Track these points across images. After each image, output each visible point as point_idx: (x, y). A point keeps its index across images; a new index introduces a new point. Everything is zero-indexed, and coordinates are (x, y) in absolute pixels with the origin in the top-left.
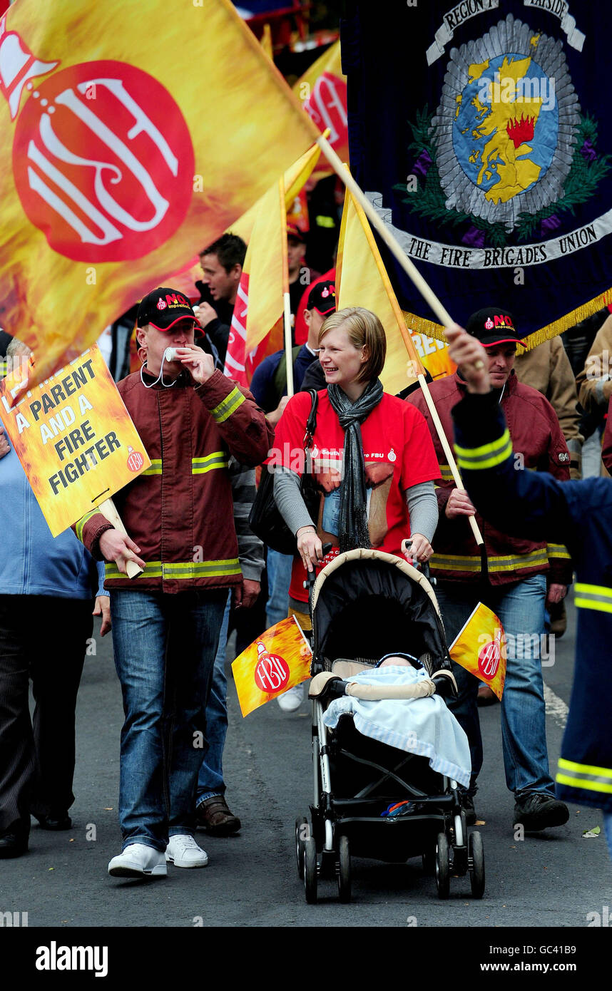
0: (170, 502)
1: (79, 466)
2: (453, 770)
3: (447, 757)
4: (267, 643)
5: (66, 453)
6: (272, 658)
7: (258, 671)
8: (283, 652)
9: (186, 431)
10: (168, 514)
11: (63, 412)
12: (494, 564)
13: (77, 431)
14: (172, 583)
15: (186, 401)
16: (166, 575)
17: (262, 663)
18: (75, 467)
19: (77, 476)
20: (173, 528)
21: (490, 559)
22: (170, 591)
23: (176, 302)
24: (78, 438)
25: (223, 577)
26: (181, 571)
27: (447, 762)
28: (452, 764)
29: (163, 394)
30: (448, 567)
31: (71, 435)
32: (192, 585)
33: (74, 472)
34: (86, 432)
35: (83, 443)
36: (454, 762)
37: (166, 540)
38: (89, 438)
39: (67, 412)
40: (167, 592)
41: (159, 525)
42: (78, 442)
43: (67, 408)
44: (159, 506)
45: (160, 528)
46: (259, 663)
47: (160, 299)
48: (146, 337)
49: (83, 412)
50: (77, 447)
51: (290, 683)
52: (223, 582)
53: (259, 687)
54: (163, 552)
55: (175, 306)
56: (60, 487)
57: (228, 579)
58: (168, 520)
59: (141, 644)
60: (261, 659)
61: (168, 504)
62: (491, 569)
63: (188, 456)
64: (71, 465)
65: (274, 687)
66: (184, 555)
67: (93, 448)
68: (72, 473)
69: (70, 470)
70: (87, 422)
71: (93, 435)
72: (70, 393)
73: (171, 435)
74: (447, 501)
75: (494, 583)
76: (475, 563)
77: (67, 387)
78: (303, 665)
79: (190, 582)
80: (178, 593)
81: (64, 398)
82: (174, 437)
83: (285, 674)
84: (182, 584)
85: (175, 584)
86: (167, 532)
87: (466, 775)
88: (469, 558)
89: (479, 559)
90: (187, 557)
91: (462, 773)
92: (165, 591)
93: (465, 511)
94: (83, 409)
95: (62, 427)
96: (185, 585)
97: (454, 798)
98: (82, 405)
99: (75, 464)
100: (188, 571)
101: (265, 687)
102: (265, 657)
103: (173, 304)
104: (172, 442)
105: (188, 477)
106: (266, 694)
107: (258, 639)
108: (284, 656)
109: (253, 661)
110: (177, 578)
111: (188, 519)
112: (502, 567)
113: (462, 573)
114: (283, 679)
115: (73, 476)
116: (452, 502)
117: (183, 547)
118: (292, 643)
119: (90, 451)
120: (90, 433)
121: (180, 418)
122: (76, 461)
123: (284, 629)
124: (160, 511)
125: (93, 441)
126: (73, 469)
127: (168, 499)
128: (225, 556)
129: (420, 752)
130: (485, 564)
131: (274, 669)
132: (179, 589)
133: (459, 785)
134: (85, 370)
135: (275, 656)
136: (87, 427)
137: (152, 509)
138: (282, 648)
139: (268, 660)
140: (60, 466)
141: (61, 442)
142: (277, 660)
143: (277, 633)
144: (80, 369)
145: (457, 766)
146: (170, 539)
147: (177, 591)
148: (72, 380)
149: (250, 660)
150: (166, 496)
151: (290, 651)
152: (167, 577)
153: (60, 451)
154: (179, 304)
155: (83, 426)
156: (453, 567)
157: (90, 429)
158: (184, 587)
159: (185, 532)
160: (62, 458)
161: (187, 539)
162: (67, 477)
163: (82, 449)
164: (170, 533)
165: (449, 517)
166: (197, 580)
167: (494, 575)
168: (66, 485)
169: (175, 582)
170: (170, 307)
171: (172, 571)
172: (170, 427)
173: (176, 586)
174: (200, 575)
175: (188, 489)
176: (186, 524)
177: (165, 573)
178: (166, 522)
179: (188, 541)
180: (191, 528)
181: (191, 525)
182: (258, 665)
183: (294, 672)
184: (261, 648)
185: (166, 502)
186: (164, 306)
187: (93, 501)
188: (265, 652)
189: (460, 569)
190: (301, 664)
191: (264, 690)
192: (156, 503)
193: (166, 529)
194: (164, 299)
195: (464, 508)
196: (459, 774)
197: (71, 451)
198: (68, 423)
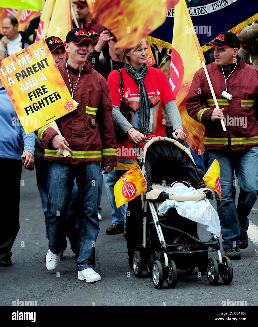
0: (76, 124)
1: (40, 104)
2: (215, 231)
3: (212, 225)
4: (126, 178)
5: (33, 97)
6: (129, 184)
7: (123, 189)
8: (134, 181)
9: (84, 94)
10: (75, 130)
11: (32, 79)
12: (234, 141)
13: (39, 89)
14: (75, 160)
15: (84, 81)
16: (73, 156)
17: (125, 185)
18: (38, 105)
19: (38, 109)
20: (77, 136)
21: (232, 139)
22: (75, 163)
23: (83, 33)
24: (40, 92)
25: (97, 158)
26: (79, 155)
27: (212, 227)
28: (214, 228)
29: (75, 77)
30: (214, 143)
31: (36, 90)
32: (84, 161)
33: (37, 107)
34: (44, 90)
35: (42, 94)
36: (215, 227)
37: (74, 141)
38: (45, 92)
39: (34, 80)
40: (73, 163)
41: (70, 135)
42: (40, 94)
43: (35, 78)
44: (71, 127)
45: (71, 136)
46: (124, 185)
47: (77, 31)
48: (69, 48)
49: (43, 81)
50: (39, 96)
51: (137, 194)
52: (97, 160)
53: (124, 196)
54: (72, 146)
55: (83, 35)
56: (30, 112)
57: (99, 159)
58: (75, 133)
59: (57, 190)
60: (125, 184)
61: (75, 125)
62: (232, 144)
63: (84, 105)
64: (36, 104)
65: (130, 196)
66: (81, 148)
67: (47, 97)
68: (36, 107)
69: (35, 106)
70: (45, 86)
71: (47, 92)
72: (36, 71)
73: (77, 96)
74: (212, 114)
75: (233, 150)
76: (225, 141)
77: (34, 69)
78: (142, 186)
79: (83, 160)
80: (78, 164)
81: (33, 73)
82: (79, 96)
83: (135, 190)
84: (80, 160)
85: (77, 160)
86: (74, 138)
87: (219, 233)
88: (223, 139)
89: (227, 139)
90: (82, 149)
91: (218, 232)
92: (72, 163)
93: (219, 118)
94: (42, 80)
95: (31, 86)
96: (81, 161)
97: (217, 242)
98: (42, 78)
99: (37, 103)
100: (83, 155)
101: (126, 196)
102: (126, 183)
103: (82, 33)
104: (77, 99)
105: (84, 114)
106: (126, 199)
107: (124, 175)
108: (134, 183)
109: (121, 185)
110: (77, 158)
111: (83, 132)
112: (237, 143)
113: (220, 145)
114: (134, 192)
115: (37, 109)
116: (214, 114)
117: (81, 145)
118: (138, 177)
119: (46, 99)
120: (46, 90)
121: (81, 88)
122: (39, 102)
123: (135, 171)
124: (71, 128)
125: (47, 95)
126: (37, 105)
127: (75, 123)
128: (97, 149)
129: (204, 223)
130: (229, 141)
131: (130, 188)
132: (78, 162)
133: (217, 237)
134: (44, 62)
135: (131, 183)
136: (44, 88)
137: (68, 127)
138: (133, 180)
139: (127, 184)
140: (30, 103)
141: (31, 93)
142: (132, 184)
143: (131, 173)
144: (41, 62)
145: (216, 229)
146: (75, 141)
147: (78, 163)
148: (37, 66)
149: (120, 184)
150: (74, 122)
151: (137, 181)
152: (73, 157)
153: (30, 97)
154: (84, 34)
155: (42, 87)
156: (216, 143)
157: (46, 88)
158: (81, 162)
159: (82, 138)
160: (31, 100)
161: (83, 141)
162: (33, 108)
163: (42, 97)
164: (75, 138)
165: (212, 120)
166: (86, 159)
167: (234, 146)
168: (33, 112)
169: (77, 159)
170: (80, 35)
171: (76, 155)
172: (77, 91)
173: (77, 161)
174: (87, 157)
175: (84, 119)
176: (82, 134)
177: (73, 155)
178: (74, 134)
179: (83, 142)
180: (84, 136)
181: (84, 135)
182: (123, 187)
183: (139, 189)
184: (125, 179)
185: (74, 125)
186: (78, 34)
187: (46, 121)
188: (126, 181)
189: (219, 143)
190: (141, 186)
191: (125, 197)
192: (70, 125)
193: (74, 136)
194: (78, 32)
195: (219, 116)
196: (217, 232)
197: (36, 97)
198: (35, 85)
